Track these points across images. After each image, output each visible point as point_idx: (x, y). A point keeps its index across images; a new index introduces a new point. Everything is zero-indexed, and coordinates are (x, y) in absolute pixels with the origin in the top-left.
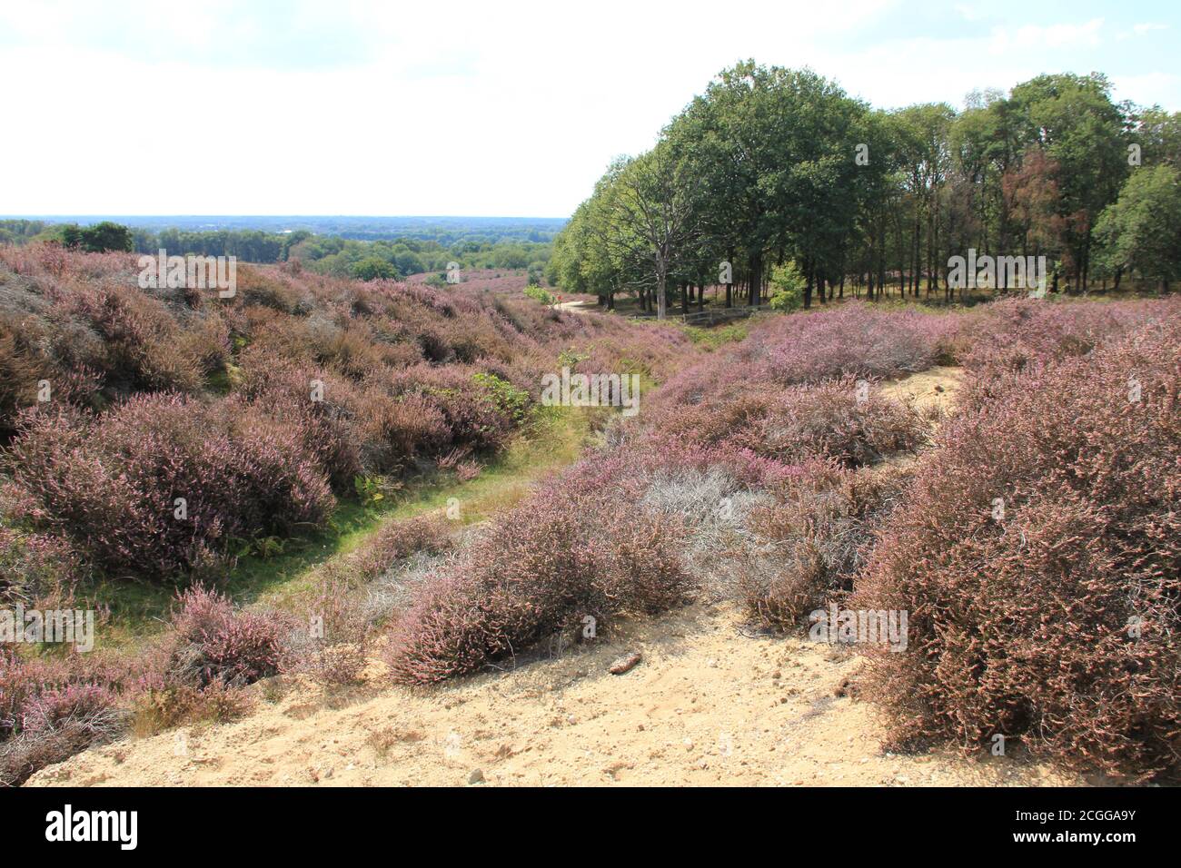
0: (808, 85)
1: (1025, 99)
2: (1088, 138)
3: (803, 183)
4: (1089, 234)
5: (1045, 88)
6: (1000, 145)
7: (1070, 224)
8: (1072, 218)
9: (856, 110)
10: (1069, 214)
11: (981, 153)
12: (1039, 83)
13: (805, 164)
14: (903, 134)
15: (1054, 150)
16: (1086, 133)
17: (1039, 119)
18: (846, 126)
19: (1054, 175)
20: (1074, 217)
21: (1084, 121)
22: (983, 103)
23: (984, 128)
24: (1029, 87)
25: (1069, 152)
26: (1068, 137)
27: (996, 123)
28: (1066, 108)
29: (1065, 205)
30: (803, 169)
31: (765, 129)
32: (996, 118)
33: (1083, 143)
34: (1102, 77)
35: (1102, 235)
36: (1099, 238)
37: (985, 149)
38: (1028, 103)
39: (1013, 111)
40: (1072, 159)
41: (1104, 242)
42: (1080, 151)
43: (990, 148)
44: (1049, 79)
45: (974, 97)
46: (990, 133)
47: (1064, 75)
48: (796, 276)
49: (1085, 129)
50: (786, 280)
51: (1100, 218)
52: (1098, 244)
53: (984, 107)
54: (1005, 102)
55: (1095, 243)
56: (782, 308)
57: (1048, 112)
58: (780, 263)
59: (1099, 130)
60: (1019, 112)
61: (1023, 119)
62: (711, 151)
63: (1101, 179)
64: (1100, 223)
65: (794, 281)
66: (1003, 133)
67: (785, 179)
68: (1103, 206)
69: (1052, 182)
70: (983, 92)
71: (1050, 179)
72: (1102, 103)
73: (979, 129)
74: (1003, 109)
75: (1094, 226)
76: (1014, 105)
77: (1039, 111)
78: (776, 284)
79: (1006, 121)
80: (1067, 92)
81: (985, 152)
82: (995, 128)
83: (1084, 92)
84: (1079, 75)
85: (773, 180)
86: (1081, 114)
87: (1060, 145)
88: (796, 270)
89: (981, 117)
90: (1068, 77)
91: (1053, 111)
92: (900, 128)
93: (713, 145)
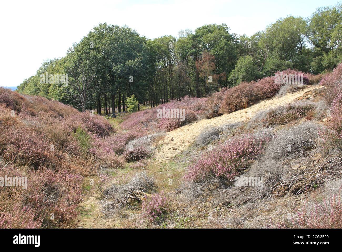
0: (127, 32)
1: (201, 34)
2: (223, 47)
3: (130, 68)
4: (227, 80)
5: (207, 30)
6: (193, 50)
7: (220, 77)
8: (220, 75)
9: (143, 40)
10: (219, 74)
11: (187, 54)
12: (205, 28)
13: (130, 61)
14: (159, 48)
15: (212, 52)
16: (222, 46)
17: (206, 41)
18: (142, 47)
19: (213, 61)
20: (221, 75)
21: (221, 41)
22: (185, 35)
23: (188, 45)
24: (201, 29)
25: (217, 52)
26: (216, 47)
27: (191, 43)
28: (215, 37)
29: (218, 71)
30: (130, 63)
31: (114, 49)
32: (191, 41)
33: (222, 49)
34: (226, 25)
35: (231, 80)
36: (230, 81)
37: (189, 52)
38: (202, 35)
39: (197, 38)
40: (218, 55)
41: (232, 82)
42: (221, 52)
43: (190, 52)
44: (208, 26)
45: (181, 32)
46: (190, 46)
47: (213, 25)
48: (135, 100)
49: (222, 44)
50: (132, 101)
51: (230, 74)
52: (230, 83)
53: (186, 37)
54: (194, 35)
55: (229, 83)
56: (132, 111)
57: (209, 38)
58: (129, 96)
59: (226, 44)
60: (199, 39)
61: (201, 41)
62: (94, 58)
63: (229, 61)
64: (230, 76)
65: (134, 102)
66: (194, 46)
67: (123, 67)
68: (230, 70)
69: (213, 63)
70: (184, 31)
71: (212, 62)
72: (227, 35)
73: (186, 45)
74: (194, 38)
75: (228, 78)
76: (197, 36)
77: (207, 38)
78: (128, 103)
79: (195, 42)
80: (215, 31)
81: (189, 53)
82: (191, 44)
83: (220, 31)
84: (218, 25)
85: (119, 67)
86: (220, 38)
87: (214, 50)
88: (134, 98)
89: (186, 41)
90: (214, 25)
91: (211, 38)
92: (158, 46)
93: (95, 55)
